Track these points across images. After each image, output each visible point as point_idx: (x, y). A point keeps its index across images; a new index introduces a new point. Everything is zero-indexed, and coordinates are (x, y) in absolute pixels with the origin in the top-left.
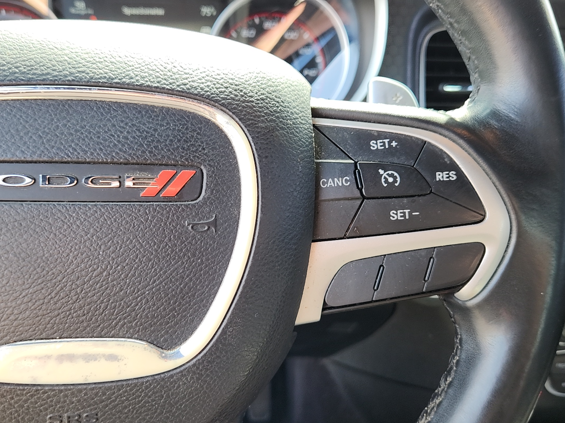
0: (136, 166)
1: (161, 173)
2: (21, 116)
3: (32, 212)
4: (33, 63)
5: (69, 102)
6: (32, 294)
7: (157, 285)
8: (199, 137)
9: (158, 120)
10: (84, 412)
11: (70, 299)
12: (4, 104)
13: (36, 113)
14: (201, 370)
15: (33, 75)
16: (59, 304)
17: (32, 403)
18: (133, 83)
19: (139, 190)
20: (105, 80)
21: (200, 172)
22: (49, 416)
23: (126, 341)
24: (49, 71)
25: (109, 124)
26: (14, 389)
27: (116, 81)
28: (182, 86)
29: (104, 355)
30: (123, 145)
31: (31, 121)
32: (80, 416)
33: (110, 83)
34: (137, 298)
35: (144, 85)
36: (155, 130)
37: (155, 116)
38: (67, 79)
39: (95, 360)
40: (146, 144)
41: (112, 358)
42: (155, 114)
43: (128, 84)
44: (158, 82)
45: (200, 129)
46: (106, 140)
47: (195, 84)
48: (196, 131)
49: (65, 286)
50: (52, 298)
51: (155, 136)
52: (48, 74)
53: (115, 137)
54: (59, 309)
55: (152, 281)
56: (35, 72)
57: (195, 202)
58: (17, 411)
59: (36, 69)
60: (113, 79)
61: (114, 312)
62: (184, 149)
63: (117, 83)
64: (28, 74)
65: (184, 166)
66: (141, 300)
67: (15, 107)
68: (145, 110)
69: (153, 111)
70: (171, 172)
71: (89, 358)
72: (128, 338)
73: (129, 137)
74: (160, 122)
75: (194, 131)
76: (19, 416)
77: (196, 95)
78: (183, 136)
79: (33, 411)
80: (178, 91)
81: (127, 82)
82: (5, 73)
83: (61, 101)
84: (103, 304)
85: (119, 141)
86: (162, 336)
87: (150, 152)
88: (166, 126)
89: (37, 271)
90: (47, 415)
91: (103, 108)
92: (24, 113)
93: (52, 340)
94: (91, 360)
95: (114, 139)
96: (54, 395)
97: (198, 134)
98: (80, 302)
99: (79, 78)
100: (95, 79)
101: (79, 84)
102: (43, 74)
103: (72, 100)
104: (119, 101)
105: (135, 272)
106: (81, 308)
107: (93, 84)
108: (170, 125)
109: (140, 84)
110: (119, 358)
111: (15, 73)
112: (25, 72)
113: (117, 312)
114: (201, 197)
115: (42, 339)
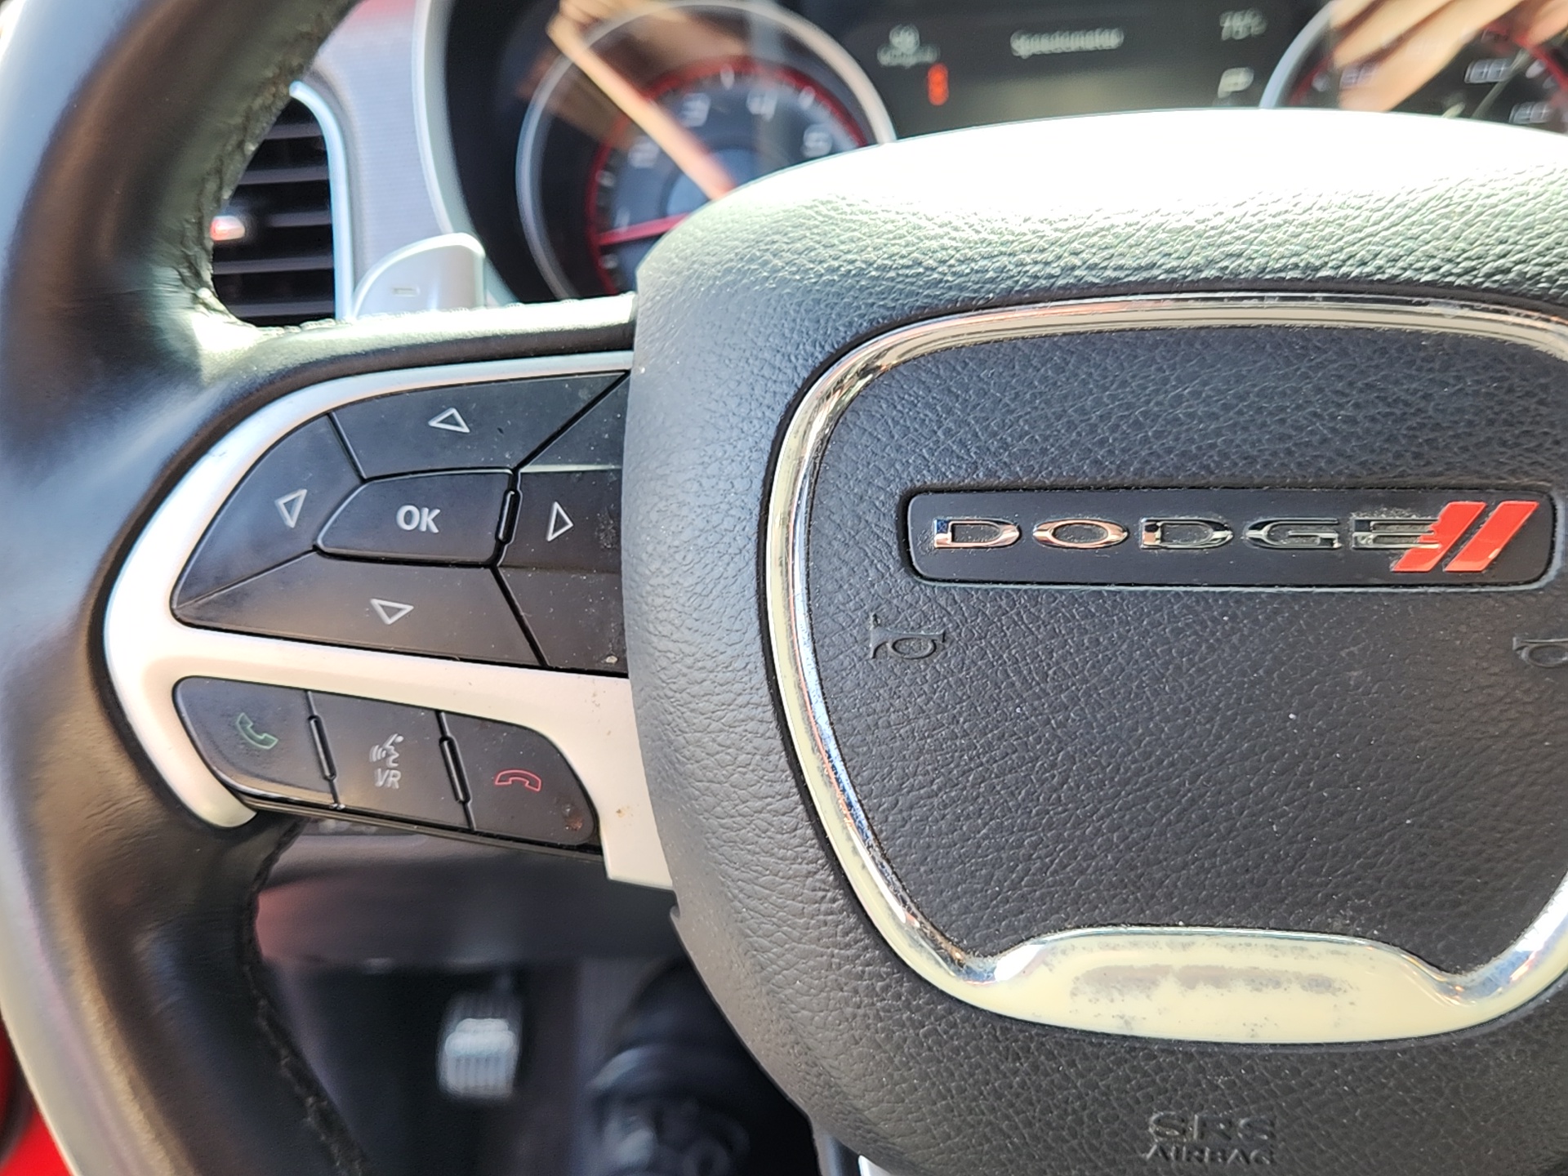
0: (1380, 493)
1: (1444, 509)
2: (1090, 375)
3: (1123, 611)
4: (1109, 239)
5: (1203, 333)
6: (1122, 813)
7: (1433, 805)
8: (1544, 410)
9: (1431, 370)
10: (1243, 1115)
11: (1212, 830)
12: (1047, 345)
13: (1125, 364)
14: (1546, 1034)
15: (1115, 269)
16: (1186, 841)
17: (1117, 1079)
18: (1369, 275)
19: (1388, 556)
20: (1296, 274)
21: (1548, 503)
22: (1154, 1117)
23: (1353, 943)
24: (1152, 257)
25: (1307, 388)
26: (1078, 1040)
27: (1323, 273)
28: (1496, 278)
29: (1298, 977)
30: (1346, 439)
31: (1114, 386)
32: (1230, 1123)
33: (1310, 281)
34: (1380, 835)
35: (1397, 280)
36: (1427, 397)
37: (1423, 360)
38: (1203, 275)
39: (1277, 984)
40: (1405, 436)
41: (1320, 984)
42: (1422, 354)
43: (1357, 279)
44: (1435, 269)
45: (1545, 388)
46: (1300, 429)
47: (1530, 269)
48: (1535, 395)
49: (1202, 796)
50: (1169, 823)
51: (1426, 412)
52: (1153, 266)
53: (1323, 419)
54: (1188, 853)
55: (1420, 793)
56: (1122, 262)
57: (1535, 586)
58: (1080, 1097)
59: (1122, 255)
60: (1317, 269)
61: (1322, 867)
62: (1504, 443)
63: (1327, 279)
64: (1105, 268)
65: (1510, 491)
66: (1392, 840)
67: (1073, 353)
68: (1396, 346)
69: (1420, 348)
70: (1471, 506)
71: (1259, 980)
72: (1356, 936)
73: (1360, 418)
74: (1437, 375)
75: (1529, 394)
76: (1084, 1108)
77: (1539, 298)
78: (1502, 411)
79: (1117, 1099)
80: (1487, 290)
81: (1353, 275)
82: (1048, 270)
83: (1184, 331)
84: (1295, 846)
85: (1333, 430)
86: (1441, 937)
87: (1417, 456)
88: (1454, 386)
89: (1134, 757)
90: (1150, 1114)
91: (1290, 345)
92: (1097, 366)
93: (1166, 929)
94: (1267, 986)
95: (1322, 425)
96: (1173, 1066)
97: (1541, 402)
98: (1239, 839)
99: (1231, 273)
100: (1270, 272)
101: (1231, 286)
102: (1139, 269)
103: (1208, 327)
104: (1326, 324)
105: (1379, 768)
106: (1238, 852)
107: (1266, 285)
108: (1465, 383)
109: (1388, 279)
110: (1337, 985)
111: (1073, 268)
112: (1096, 265)
113: (1330, 867)
114: (1552, 573)
115: (1141, 925)
